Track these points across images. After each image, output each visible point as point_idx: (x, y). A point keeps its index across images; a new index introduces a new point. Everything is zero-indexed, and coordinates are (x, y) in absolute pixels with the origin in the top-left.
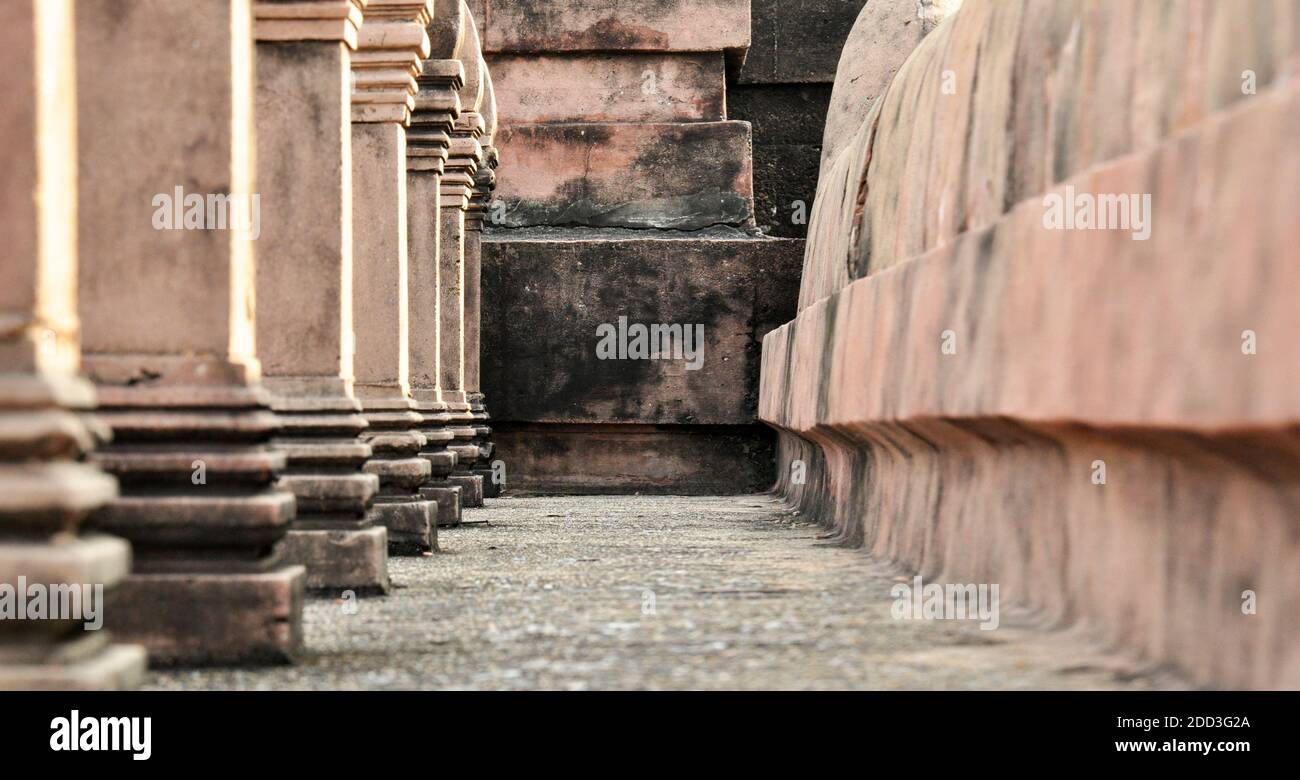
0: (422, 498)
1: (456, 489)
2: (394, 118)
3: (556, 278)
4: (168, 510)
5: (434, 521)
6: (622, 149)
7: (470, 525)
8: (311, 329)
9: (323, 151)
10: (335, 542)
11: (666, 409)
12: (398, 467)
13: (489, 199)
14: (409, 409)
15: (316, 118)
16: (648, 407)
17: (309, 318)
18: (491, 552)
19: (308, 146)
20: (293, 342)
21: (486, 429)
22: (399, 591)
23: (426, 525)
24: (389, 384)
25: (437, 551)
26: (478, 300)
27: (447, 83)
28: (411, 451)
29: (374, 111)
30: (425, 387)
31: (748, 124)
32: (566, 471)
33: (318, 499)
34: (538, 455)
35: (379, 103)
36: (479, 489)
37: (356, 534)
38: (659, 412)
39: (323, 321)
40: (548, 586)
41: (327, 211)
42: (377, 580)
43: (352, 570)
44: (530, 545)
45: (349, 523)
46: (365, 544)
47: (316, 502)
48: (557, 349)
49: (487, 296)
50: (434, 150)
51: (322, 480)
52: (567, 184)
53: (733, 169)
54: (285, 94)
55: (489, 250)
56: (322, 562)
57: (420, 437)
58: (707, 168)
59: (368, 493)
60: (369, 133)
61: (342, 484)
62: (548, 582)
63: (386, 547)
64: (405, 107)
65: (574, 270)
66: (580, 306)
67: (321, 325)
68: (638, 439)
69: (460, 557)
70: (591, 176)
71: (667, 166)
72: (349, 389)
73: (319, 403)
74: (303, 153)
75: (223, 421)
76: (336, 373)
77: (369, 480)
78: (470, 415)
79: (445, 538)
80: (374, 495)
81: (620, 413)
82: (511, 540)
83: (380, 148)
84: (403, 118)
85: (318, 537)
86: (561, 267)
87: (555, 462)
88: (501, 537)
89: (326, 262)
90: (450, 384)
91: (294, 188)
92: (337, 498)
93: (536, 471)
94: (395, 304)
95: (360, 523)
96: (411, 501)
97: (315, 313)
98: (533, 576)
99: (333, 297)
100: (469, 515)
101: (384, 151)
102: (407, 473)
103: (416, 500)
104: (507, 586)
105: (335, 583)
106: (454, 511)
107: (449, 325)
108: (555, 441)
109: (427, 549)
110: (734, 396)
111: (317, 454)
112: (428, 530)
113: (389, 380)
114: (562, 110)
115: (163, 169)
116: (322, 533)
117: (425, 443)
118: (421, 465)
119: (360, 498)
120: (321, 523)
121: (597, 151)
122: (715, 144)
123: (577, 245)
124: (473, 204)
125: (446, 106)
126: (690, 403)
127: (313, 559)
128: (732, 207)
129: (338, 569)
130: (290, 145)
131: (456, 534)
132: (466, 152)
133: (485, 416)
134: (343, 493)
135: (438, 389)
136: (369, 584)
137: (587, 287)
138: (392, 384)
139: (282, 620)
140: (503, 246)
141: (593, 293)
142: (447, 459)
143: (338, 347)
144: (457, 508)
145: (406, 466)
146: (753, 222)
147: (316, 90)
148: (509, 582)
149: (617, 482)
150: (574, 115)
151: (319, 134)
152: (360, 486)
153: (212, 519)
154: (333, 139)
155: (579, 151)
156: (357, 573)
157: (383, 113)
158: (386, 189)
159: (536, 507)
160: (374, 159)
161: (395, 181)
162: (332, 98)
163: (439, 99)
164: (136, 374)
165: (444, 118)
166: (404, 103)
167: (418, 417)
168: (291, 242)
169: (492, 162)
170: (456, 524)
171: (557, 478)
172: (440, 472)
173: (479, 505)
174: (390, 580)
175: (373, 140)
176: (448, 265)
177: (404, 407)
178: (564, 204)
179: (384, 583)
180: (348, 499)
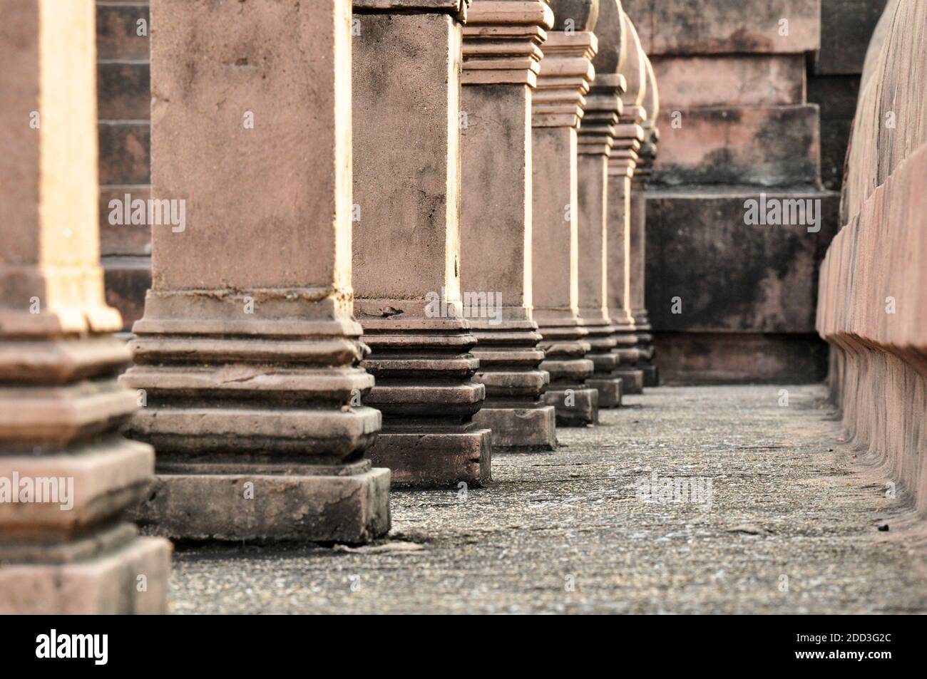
0: (587, 388)
1: (617, 381)
2: (568, 123)
3: (702, 225)
4: (407, 394)
5: (595, 403)
6: (749, 126)
7: (627, 407)
8: (504, 275)
9: (512, 157)
10: (520, 416)
11: (769, 321)
12: (570, 366)
13: (651, 165)
14: (577, 326)
15: (508, 135)
16: (759, 319)
17: (503, 267)
18: (634, 425)
19: (502, 153)
20: (492, 283)
21: (648, 337)
22: (562, 449)
23: (588, 406)
24: (563, 308)
25: (597, 424)
26: (642, 242)
27: (612, 91)
28: (580, 355)
29: (554, 119)
30: (595, 308)
31: (817, 107)
32: (709, 367)
33: (508, 387)
34: (688, 355)
35: (557, 114)
36: (639, 381)
37: (533, 411)
38: (764, 324)
39: (512, 270)
40: (661, 445)
41: (515, 196)
42: (547, 441)
43: (530, 435)
44: (663, 420)
45: (529, 403)
46: (539, 417)
47: (506, 390)
48: (702, 277)
49: (650, 238)
50: (601, 139)
51: (510, 375)
52: (713, 154)
53: (808, 141)
54: (488, 119)
55: (652, 204)
56: (511, 429)
57: (586, 345)
58: (793, 140)
59: (541, 384)
60: (550, 134)
61: (524, 378)
62: (662, 442)
63: (554, 420)
64: (575, 117)
65: (715, 218)
66: (719, 245)
67: (511, 273)
68: (753, 344)
69: (612, 428)
70: (730, 147)
71: (772, 139)
72: (529, 314)
73: (510, 324)
74: (500, 158)
75: (440, 339)
76: (520, 304)
77: (542, 375)
78: (632, 327)
79: (604, 415)
80: (546, 385)
81: (744, 325)
82: (652, 417)
83: (558, 145)
84: (574, 123)
85: (508, 412)
86: (706, 216)
87: (700, 361)
88: (646, 415)
89: (514, 230)
90: (617, 304)
91: (493, 182)
92: (520, 387)
93: (687, 368)
94: (567, 252)
95: (536, 403)
96: (579, 389)
97: (506, 264)
98: (653, 440)
99: (518, 254)
100: (627, 400)
101: (562, 147)
102: (575, 369)
103: (582, 388)
104: (636, 445)
105: (519, 443)
106: (615, 397)
107: (616, 262)
108: (700, 345)
109: (590, 422)
110: (805, 312)
111: (507, 358)
112: (590, 409)
113: (563, 306)
114: (710, 97)
115: (404, 184)
116: (511, 410)
117: (589, 349)
118: (586, 364)
119: (536, 387)
120: (510, 403)
121: (734, 128)
122: (798, 122)
123: (718, 200)
124: (639, 171)
125: (611, 107)
126: (781, 317)
127: (505, 427)
128: (807, 169)
129: (521, 434)
130: (491, 153)
131: (615, 413)
132: (631, 135)
133: (647, 327)
134: (524, 384)
135: (605, 310)
136: (541, 444)
137: (725, 230)
138: (566, 308)
139: (476, 461)
140: (662, 200)
141: (729, 236)
142: (610, 360)
143: (521, 287)
144: (617, 394)
145: (575, 365)
146: (819, 180)
147: (509, 116)
148: (637, 443)
149: (742, 375)
150: (718, 101)
151: (510, 145)
152: (535, 379)
153: (433, 399)
154: (519, 149)
155: (722, 128)
156: (534, 436)
157: (560, 120)
158: (562, 173)
159: (679, 394)
160: (554, 152)
161: (568, 167)
162: (518, 122)
163: (606, 102)
164: (387, 310)
165: (608, 116)
166: (575, 113)
167: (584, 331)
168: (491, 217)
169: (654, 139)
170: (618, 406)
171: (702, 373)
172: (602, 369)
173: (639, 392)
174: (557, 441)
175: (554, 139)
176: (616, 217)
177: (574, 324)
178: (710, 168)
179: (552, 444)
180: (528, 387)
